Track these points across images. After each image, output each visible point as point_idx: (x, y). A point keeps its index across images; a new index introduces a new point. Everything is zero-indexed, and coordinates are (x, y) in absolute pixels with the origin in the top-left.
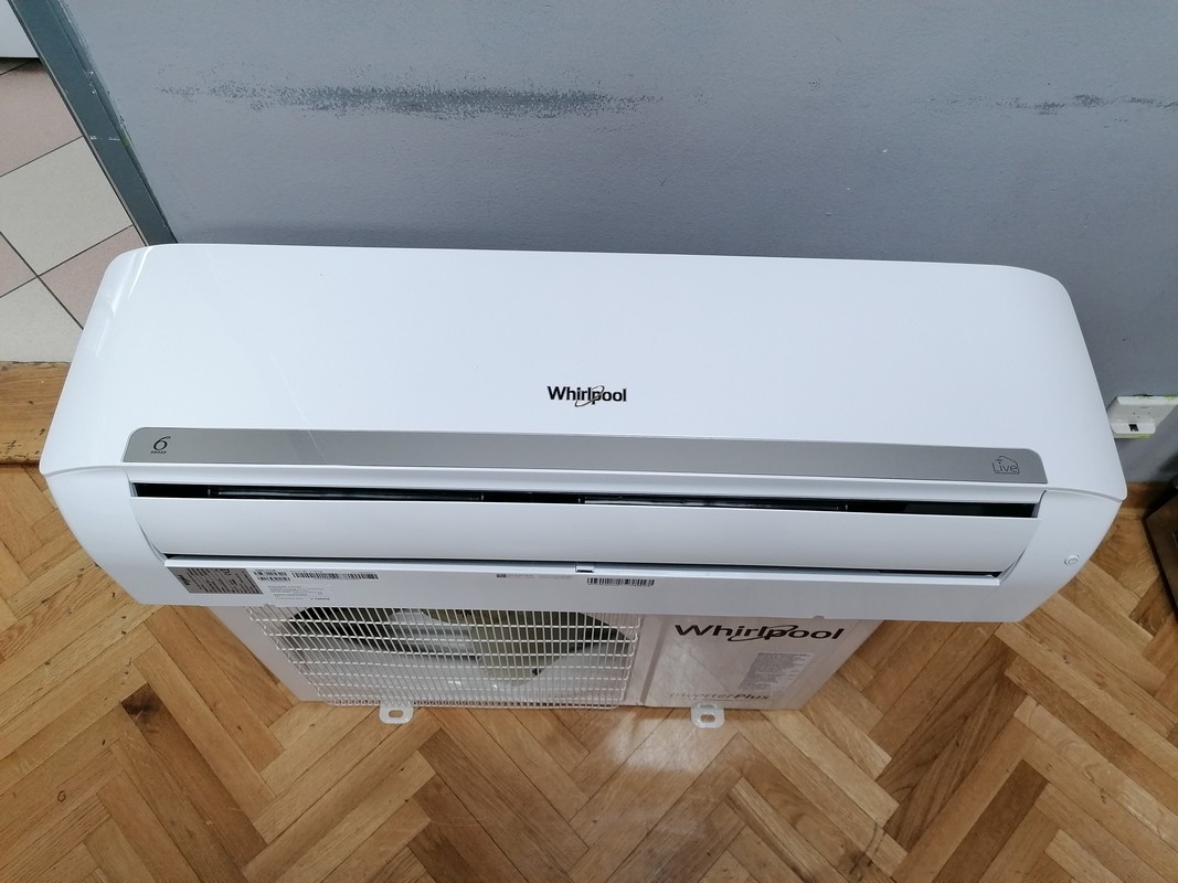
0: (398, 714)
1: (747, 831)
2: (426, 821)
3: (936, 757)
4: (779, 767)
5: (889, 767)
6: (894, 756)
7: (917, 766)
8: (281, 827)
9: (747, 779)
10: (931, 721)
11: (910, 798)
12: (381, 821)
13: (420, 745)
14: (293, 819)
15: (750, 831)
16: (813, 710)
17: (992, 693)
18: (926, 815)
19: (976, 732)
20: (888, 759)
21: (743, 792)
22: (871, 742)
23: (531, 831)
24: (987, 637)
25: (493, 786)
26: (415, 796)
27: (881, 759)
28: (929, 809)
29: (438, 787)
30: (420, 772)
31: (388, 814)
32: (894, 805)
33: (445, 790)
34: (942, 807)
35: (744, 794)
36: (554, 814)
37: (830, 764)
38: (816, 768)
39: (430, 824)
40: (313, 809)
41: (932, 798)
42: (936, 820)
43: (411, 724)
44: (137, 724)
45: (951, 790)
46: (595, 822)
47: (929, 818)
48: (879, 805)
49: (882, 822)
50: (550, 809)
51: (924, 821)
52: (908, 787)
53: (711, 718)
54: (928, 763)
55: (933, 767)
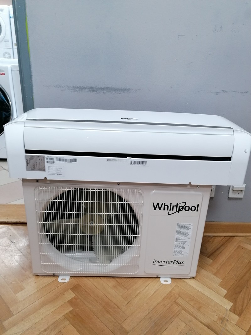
0: (64, 279)
1: (183, 312)
2: (71, 309)
3: (241, 291)
4: (191, 294)
5: (227, 294)
6: (228, 291)
7: (236, 293)
8: (20, 310)
9: (181, 297)
10: (237, 282)
11: (236, 302)
12: (55, 308)
13: (71, 288)
14: (25, 308)
15: (184, 312)
16: (199, 279)
18: (243, 306)
20: (226, 292)
22: (220, 287)
23: (108, 312)
24: (248, 262)
25: (95, 299)
26: (68, 302)
29: (76, 299)
30: (70, 295)
31: (58, 307)
32: (232, 304)
33: (78, 300)
34: (247, 304)
35: (181, 301)
36: (116, 307)
37: (207, 293)
39: (73, 309)
40: (32, 305)
41: (243, 302)
42: (246, 308)
43: (68, 282)
45: (249, 299)
46: (130, 309)
47: (244, 307)
49: (229, 309)
50: (115, 305)
51: (242, 308)
52: (234, 299)
53: (167, 281)
54: (240, 293)
55: (241, 293)
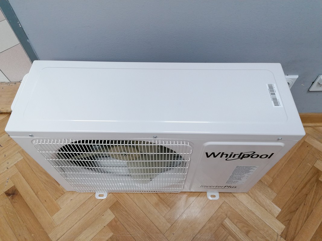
0: (102, 196)
1: (230, 237)
2: (111, 234)
3: (297, 209)
4: (240, 213)
5: (280, 213)
6: (282, 209)
7: (291, 212)
8: (58, 236)
9: (229, 218)
10: (294, 196)
11: (289, 224)
12: (95, 234)
13: (109, 207)
14: (63, 233)
15: (231, 237)
16: (251, 193)
17: (315, 186)
18: (296, 231)
19: (311, 200)
20: (280, 210)
21: (227, 222)
22: (273, 204)
23: (150, 238)
24: (311, 167)
25: (136, 221)
26: (108, 225)
27: (277, 210)
28: (296, 228)
29: (116, 222)
30: (109, 216)
31: (98, 231)
32: (283, 227)
33: (118, 223)
34: (301, 227)
35: (228, 224)
36: (158, 231)
37: (258, 212)
38: (254, 213)
39: (113, 235)
40: (69, 231)
41: (297, 224)
42: (300, 233)
43: (106, 199)
44: (9, 199)
45: (304, 221)
46: (173, 234)
47: (297, 232)
48: (279, 227)
49: (280, 233)
50: (157, 229)
51: (295, 233)
52: (288, 220)
53: (214, 196)
54: (295, 211)
55: (297, 212)
